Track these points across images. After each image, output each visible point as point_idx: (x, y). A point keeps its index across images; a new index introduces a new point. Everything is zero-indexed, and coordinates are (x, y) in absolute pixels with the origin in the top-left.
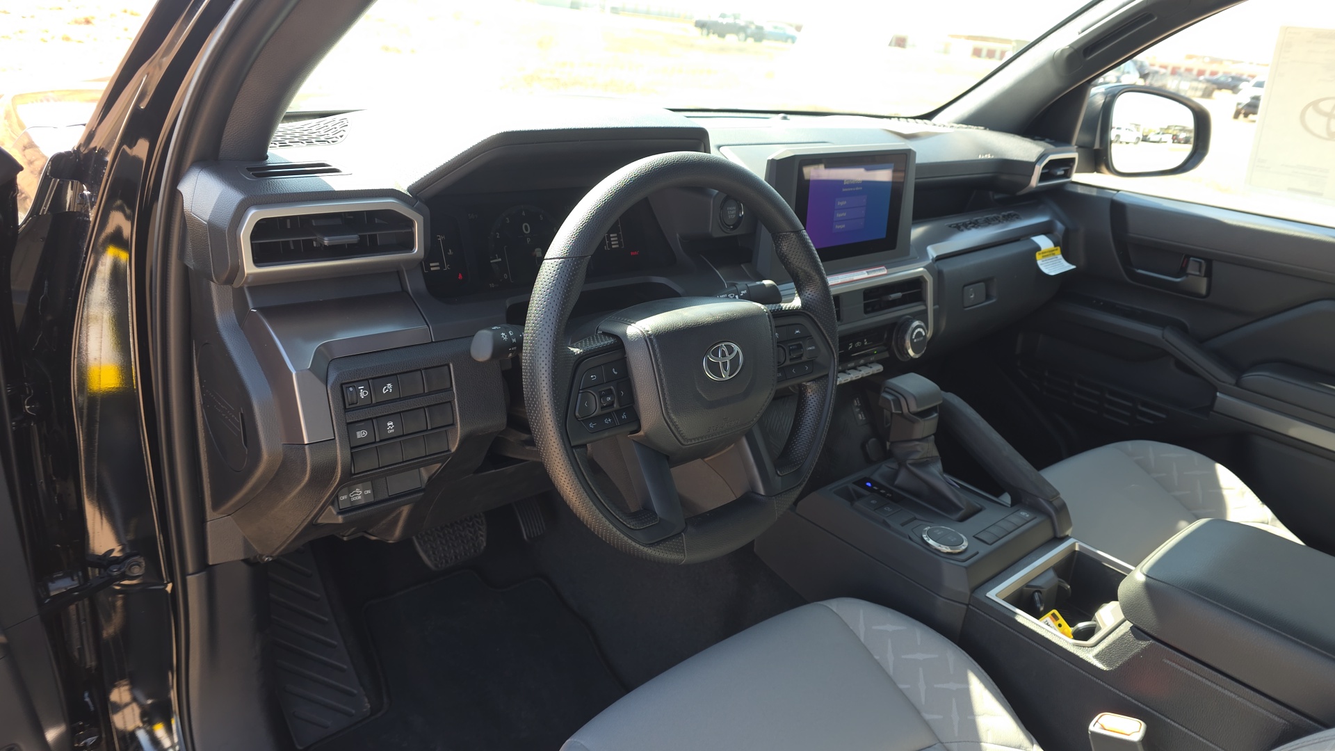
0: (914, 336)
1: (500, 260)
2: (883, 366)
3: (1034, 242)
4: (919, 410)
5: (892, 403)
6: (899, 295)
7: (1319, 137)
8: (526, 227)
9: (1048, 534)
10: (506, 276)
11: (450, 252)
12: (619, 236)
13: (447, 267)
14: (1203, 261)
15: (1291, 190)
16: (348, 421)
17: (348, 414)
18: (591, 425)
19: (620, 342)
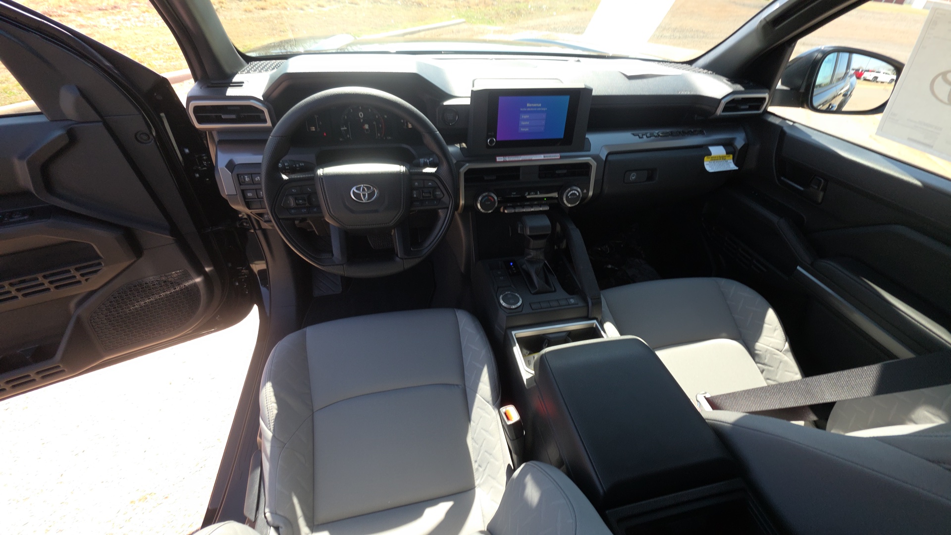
0: (570, 194)
1: (346, 128)
2: (549, 207)
3: (709, 150)
4: (531, 234)
6: (565, 171)
7: (941, 101)
8: (361, 114)
9: (585, 314)
10: (348, 136)
11: (320, 123)
13: (318, 130)
14: (823, 181)
15: (910, 139)
16: (242, 188)
17: (241, 186)
18: (293, 211)
19: (313, 177)
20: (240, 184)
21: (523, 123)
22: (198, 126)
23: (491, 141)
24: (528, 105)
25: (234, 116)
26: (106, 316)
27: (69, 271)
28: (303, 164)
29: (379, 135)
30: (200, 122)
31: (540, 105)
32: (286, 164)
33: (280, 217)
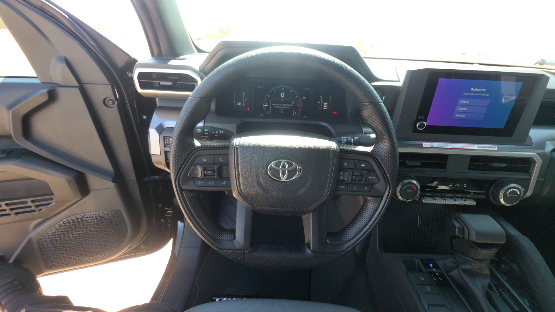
0: (508, 192)
1: (267, 105)
2: (476, 202)
4: (478, 241)
5: (457, 229)
6: (503, 165)
8: (283, 94)
10: (268, 112)
11: (246, 100)
12: (328, 105)
13: (244, 105)
16: (165, 150)
17: (165, 148)
18: (199, 183)
19: (229, 146)
20: (165, 146)
21: (460, 109)
22: (139, 90)
23: (422, 126)
24: (472, 89)
25: (170, 83)
26: (51, 240)
27: (27, 202)
28: (222, 132)
29: (296, 113)
30: (142, 87)
31: (484, 90)
32: (205, 130)
33: (184, 187)
